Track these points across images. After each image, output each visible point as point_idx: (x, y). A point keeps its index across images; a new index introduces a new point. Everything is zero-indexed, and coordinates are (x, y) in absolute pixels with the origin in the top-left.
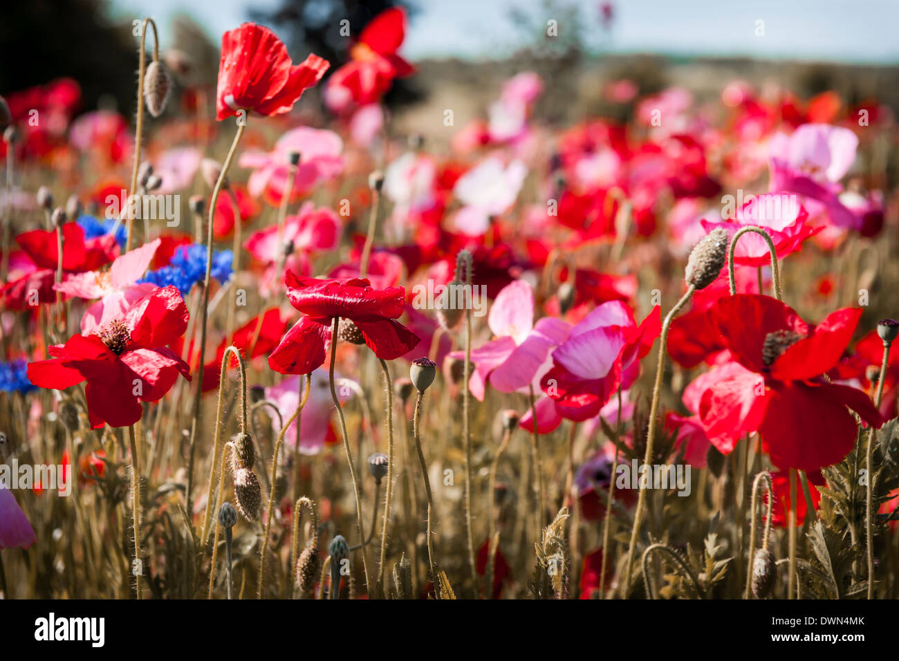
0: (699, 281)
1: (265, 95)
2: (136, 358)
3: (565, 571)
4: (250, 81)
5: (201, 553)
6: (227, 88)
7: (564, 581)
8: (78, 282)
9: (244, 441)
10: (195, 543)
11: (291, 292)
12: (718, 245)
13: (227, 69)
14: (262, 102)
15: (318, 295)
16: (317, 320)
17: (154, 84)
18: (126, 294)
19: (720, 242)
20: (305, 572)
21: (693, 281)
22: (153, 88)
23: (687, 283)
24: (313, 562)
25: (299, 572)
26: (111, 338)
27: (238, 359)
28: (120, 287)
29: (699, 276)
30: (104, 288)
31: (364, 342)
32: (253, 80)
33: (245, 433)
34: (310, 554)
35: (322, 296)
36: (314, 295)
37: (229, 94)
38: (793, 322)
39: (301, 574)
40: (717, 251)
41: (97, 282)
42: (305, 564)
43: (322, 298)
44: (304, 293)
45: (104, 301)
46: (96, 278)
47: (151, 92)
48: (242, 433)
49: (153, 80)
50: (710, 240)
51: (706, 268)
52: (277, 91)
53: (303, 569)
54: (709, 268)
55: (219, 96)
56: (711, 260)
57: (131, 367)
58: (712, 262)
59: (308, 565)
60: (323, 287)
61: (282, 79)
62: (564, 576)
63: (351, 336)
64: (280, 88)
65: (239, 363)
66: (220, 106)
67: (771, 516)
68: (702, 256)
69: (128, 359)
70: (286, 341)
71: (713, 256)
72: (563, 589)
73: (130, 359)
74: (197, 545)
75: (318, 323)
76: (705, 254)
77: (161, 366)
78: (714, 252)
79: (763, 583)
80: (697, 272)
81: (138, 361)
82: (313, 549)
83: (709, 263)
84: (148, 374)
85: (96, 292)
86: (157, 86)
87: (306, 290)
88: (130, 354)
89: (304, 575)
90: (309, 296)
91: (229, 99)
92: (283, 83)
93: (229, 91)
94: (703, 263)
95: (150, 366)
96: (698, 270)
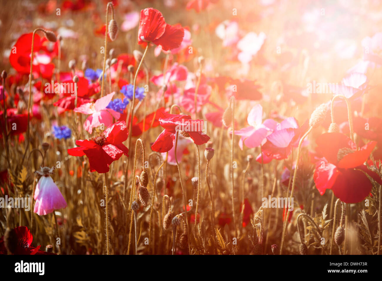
0: (314, 125)
1: (156, 37)
2: (108, 148)
3: (262, 230)
4: (150, 31)
5: (128, 214)
6: (142, 33)
7: (261, 234)
8: (84, 107)
9: (144, 175)
10: (126, 210)
11: (160, 120)
12: (322, 111)
13: (142, 25)
14: (155, 39)
15: (171, 122)
16: (170, 131)
17: (112, 29)
18: (101, 113)
19: (323, 110)
20: (166, 223)
21: (312, 125)
22: (112, 30)
23: (310, 126)
24: (169, 219)
25: (164, 223)
26: (99, 139)
27: (142, 144)
28: (99, 110)
29: (314, 123)
30: (93, 110)
31: (189, 136)
32: (151, 31)
33: (145, 172)
34: (168, 216)
35: (172, 122)
36: (169, 122)
37: (142, 35)
38: (351, 143)
39: (165, 224)
40: (322, 114)
41: (90, 108)
42: (167, 220)
43: (172, 123)
44: (165, 121)
45: (93, 116)
46: (90, 106)
47: (111, 32)
48: (144, 171)
49: (112, 27)
50: (319, 109)
51: (317, 120)
52: (160, 36)
53: (165, 222)
54: (318, 120)
55: (139, 35)
56: (319, 117)
57: (106, 152)
58: (320, 118)
59: (168, 220)
60: (172, 119)
61: (163, 31)
62: (261, 232)
63: (185, 134)
64: (162, 35)
65: (142, 146)
66: (139, 40)
67: (343, 214)
68: (316, 116)
69: (105, 148)
70: (158, 140)
71: (320, 115)
72: (261, 237)
73: (105, 149)
74: (127, 210)
75: (170, 132)
76: (317, 115)
77: (117, 153)
78: (321, 114)
79: (339, 240)
80: (314, 122)
81: (108, 150)
82: (170, 215)
83: (318, 118)
84: (112, 155)
85: (90, 112)
86: (113, 29)
87: (166, 119)
88: (106, 147)
89: (166, 224)
90: (167, 122)
91: (142, 37)
92: (163, 33)
93: (142, 34)
94: (316, 118)
95: (113, 152)
96: (314, 121)
